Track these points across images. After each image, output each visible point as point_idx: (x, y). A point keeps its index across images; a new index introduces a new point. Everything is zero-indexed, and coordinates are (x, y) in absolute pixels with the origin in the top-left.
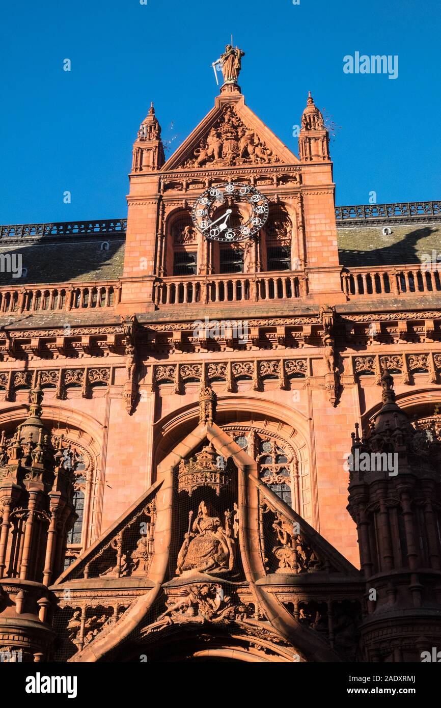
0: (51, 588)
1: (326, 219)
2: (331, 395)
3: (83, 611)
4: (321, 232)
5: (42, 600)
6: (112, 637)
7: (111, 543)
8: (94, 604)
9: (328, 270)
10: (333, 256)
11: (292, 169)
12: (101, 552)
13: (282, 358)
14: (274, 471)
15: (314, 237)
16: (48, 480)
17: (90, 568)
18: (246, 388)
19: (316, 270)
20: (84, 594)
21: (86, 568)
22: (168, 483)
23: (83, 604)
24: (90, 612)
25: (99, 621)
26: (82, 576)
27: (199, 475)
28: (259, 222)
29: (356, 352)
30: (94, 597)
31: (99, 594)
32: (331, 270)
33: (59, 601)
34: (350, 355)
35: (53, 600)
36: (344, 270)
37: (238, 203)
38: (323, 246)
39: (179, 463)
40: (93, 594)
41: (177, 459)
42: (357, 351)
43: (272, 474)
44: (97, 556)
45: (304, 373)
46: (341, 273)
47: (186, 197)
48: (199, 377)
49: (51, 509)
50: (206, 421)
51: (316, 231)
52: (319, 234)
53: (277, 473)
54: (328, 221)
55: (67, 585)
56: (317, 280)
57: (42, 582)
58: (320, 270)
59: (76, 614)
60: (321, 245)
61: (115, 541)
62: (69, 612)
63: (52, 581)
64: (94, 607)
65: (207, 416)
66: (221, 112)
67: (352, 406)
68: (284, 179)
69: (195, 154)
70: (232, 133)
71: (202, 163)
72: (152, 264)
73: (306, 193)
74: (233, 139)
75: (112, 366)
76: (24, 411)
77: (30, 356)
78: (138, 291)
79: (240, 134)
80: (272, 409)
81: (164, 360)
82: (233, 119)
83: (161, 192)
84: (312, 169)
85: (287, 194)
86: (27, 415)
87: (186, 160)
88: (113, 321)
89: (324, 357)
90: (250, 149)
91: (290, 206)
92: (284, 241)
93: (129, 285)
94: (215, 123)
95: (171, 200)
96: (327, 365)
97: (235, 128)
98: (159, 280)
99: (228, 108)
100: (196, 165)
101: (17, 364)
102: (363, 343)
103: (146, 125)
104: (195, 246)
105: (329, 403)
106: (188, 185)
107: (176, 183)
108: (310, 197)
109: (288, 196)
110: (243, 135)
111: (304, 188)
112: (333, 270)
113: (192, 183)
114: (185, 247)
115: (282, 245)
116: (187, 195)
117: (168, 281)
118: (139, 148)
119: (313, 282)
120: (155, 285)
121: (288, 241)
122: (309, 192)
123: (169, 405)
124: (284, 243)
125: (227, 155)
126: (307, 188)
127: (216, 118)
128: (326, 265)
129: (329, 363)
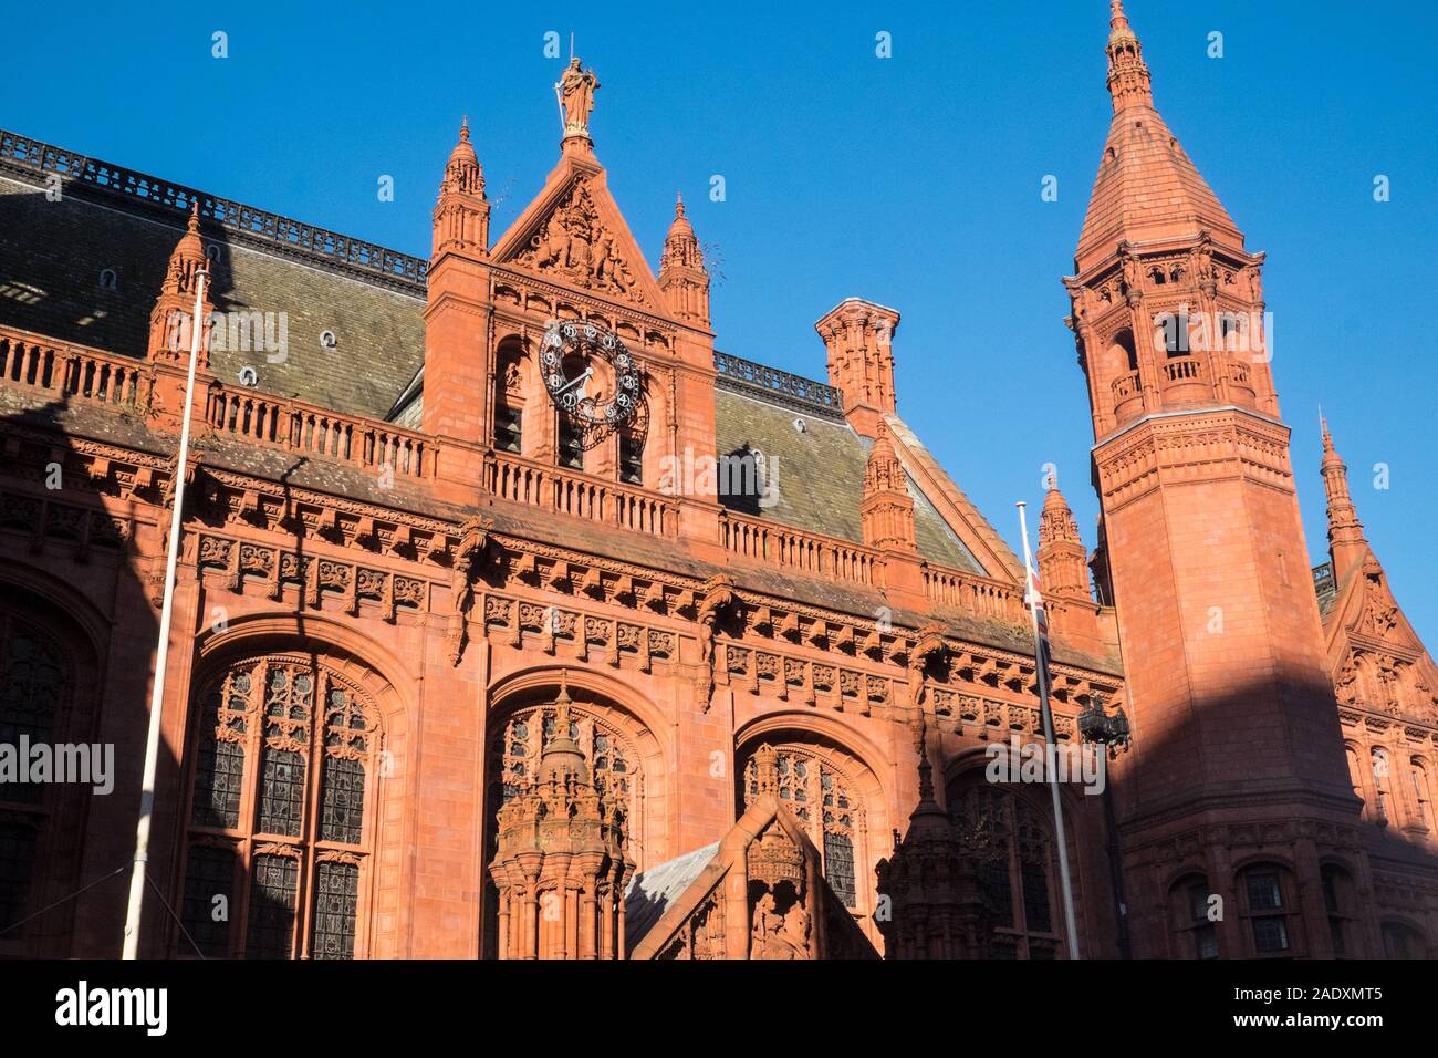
1: (705, 423)
2: (703, 696)
4: (699, 442)
9: (705, 507)
11: (665, 325)
13: (647, 626)
15: (689, 447)
18: (600, 658)
19: (693, 503)
28: (627, 403)
29: (730, 638)
32: (709, 508)
34: (726, 643)
36: (724, 513)
37: (593, 356)
42: (733, 638)
45: (669, 654)
46: (719, 515)
47: (528, 321)
48: (541, 627)
51: (693, 440)
54: (706, 428)
56: (691, 517)
58: (697, 504)
66: (572, 183)
67: (724, 715)
68: (652, 336)
69: (533, 243)
70: (584, 227)
71: (543, 265)
72: (481, 423)
73: (683, 372)
74: (585, 239)
75: (428, 581)
76: (294, 621)
77: (309, 532)
78: (463, 464)
79: (595, 234)
80: (628, 697)
81: (500, 590)
82: (585, 202)
83: (492, 298)
84: (690, 336)
85: (657, 364)
86: (296, 628)
87: (521, 251)
88: (446, 514)
89: (699, 639)
90: (607, 266)
91: (657, 384)
92: (637, 431)
93: (450, 449)
94: (562, 199)
95: (506, 319)
96: (702, 652)
97: (587, 218)
98: (491, 454)
99: (579, 180)
100: (535, 265)
101: (289, 541)
102: (740, 629)
103: (466, 162)
104: (522, 401)
105: (698, 707)
106: (528, 298)
107: (511, 290)
108: (687, 381)
109: (658, 368)
110: (599, 237)
111: (681, 365)
112: (712, 509)
113: (533, 298)
114: (509, 397)
115: (634, 437)
116: (526, 317)
117: (502, 458)
118: (461, 206)
119: (686, 519)
120: (486, 461)
121: (642, 434)
122: (686, 373)
123: (501, 661)
124: (637, 435)
125: (579, 265)
126: (685, 366)
127: (564, 192)
128: (702, 497)
129: (705, 652)
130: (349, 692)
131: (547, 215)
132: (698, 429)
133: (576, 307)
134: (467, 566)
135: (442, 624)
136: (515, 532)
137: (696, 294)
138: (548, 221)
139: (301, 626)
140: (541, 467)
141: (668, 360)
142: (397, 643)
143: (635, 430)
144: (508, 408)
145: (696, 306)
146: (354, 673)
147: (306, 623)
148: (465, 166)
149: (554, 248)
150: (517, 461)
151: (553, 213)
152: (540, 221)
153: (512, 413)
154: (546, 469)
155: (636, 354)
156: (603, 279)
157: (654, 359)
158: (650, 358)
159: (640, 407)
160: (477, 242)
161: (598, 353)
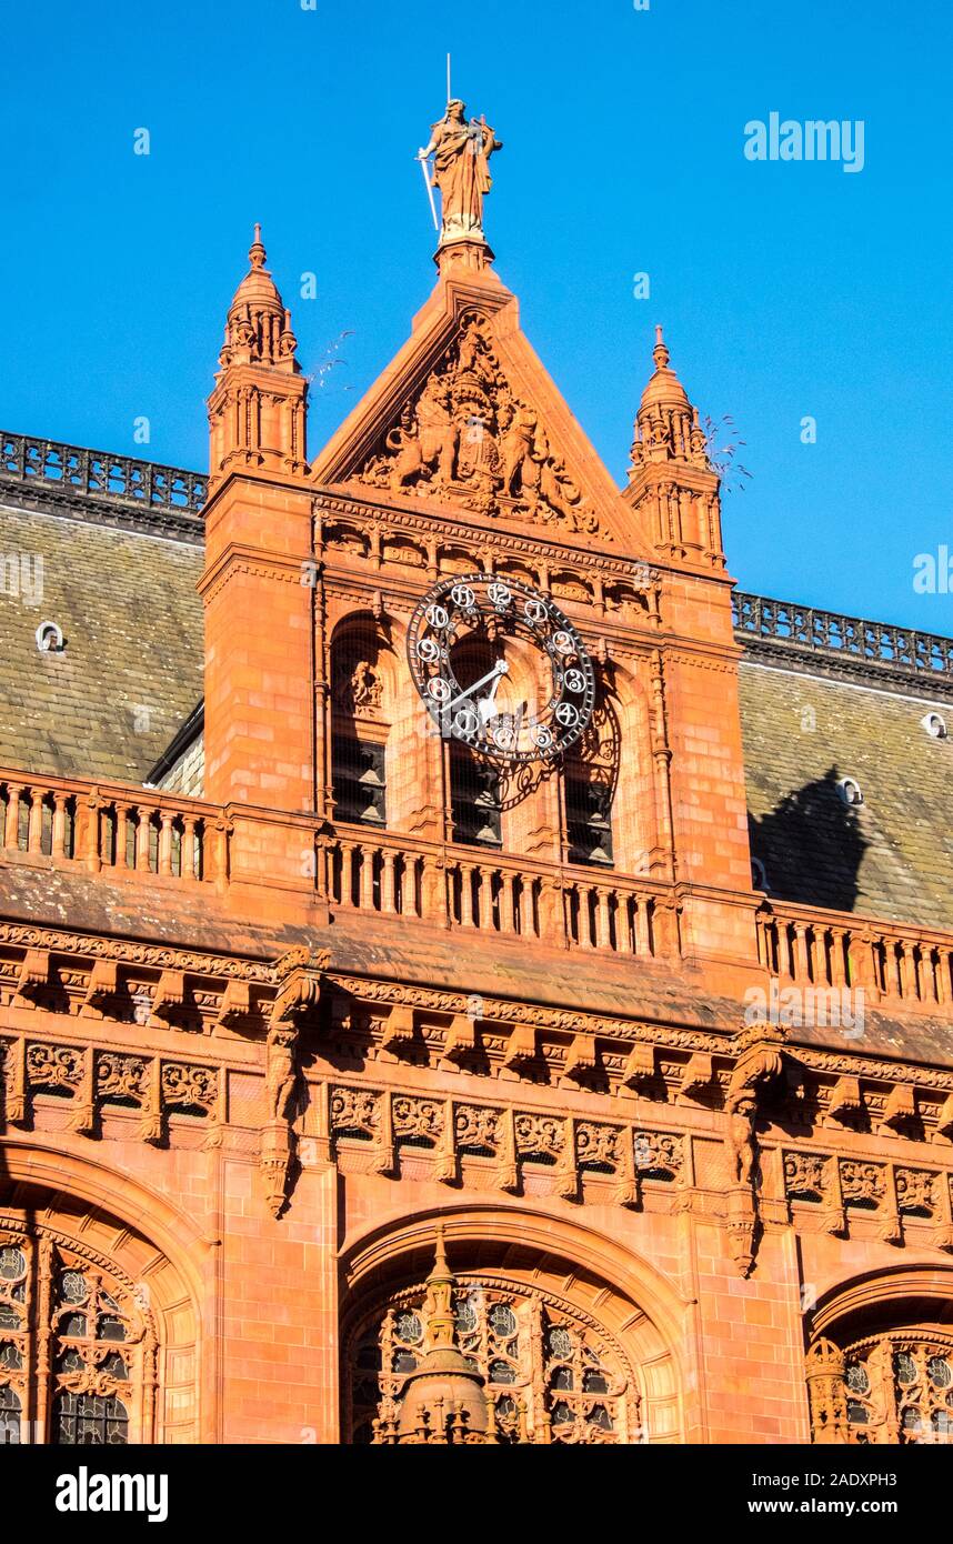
1: (721, 745)
2: (741, 1247)
4: (713, 781)
9: (730, 897)
10: (740, 859)
13: (630, 1124)
14: (581, 1411)
15: (694, 791)
18: (545, 1188)
19: (705, 893)
28: (573, 719)
29: (788, 1137)
32: (738, 899)
34: (780, 1146)
36: (766, 908)
37: (508, 638)
38: (715, 824)
42: (794, 1136)
45: (675, 1172)
46: (757, 912)
47: (383, 584)
48: (434, 1138)
51: (701, 778)
52: (705, 787)
54: (726, 753)
56: (705, 919)
58: (712, 895)
60: (710, 820)
66: (456, 328)
67: (782, 1280)
68: (617, 593)
69: (389, 443)
70: (481, 404)
71: (410, 480)
72: (307, 774)
73: (676, 654)
74: (485, 426)
75: (223, 1066)
78: (277, 850)
79: (502, 416)
81: (355, 1075)
82: (483, 360)
83: (318, 549)
84: (688, 586)
85: (627, 643)
87: (367, 459)
88: (247, 944)
89: (728, 1143)
90: (529, 472)
91: (631, 679)
92: (599, 767)
93: (253, 827)
94: (439, 358)
95: (345, 584)
97: (487, 387)
98: (327, 830)
99: (469, 320)
100: (394, 481)
102: (806, 1119)
103: (261, 309)
104: (382, 730)
105: (732, 1266)
106: (383, 543)
107: (352, 531)
108: (685, 670)
109: (630, 650)
110: (511, 420)
111: (672, 641)
112: (743, 900)
113: (392, 543)
114: (358, 725)
115: (593, 778)
116: (381, 578)
117: (348, 835)
118: (255, 388)
119: (695, 923)
120: (319, 843)
121: (609, 772)
122: (684, 656)
123: (362, 1203)
124: (599, 774)
125: (476, 476)
126: (679, 643)
127: (443, 346)
128: (721, 880)
129: (740, 1165)
130: (92, 1273)
131: (412, 389)
132: (709, 757)
133: (472, 552)
134: (291, 1036)
135: (250, 1142)
136: (373, 968)
137: (696, 508)
138: (416, 400)
140: (420, 847)
141: (648, 634)
142: (171, 1181)
143: (595, 766)
144: (358, 744)
145: (697, 532)
146: (100, 1238)
147: (9, 1155)
148: (259, 314)
149: (429, 448)
150: (375, 839)
151: (425, 384)
152: (401, 399)
153: (366, 752)
154: (431, 849)
155: (587, 627)
156: (521, 496)
157: (621, 634)
158: (614, 633)
159: (602, 724)
160: (285, 448)
161: (518, 632)
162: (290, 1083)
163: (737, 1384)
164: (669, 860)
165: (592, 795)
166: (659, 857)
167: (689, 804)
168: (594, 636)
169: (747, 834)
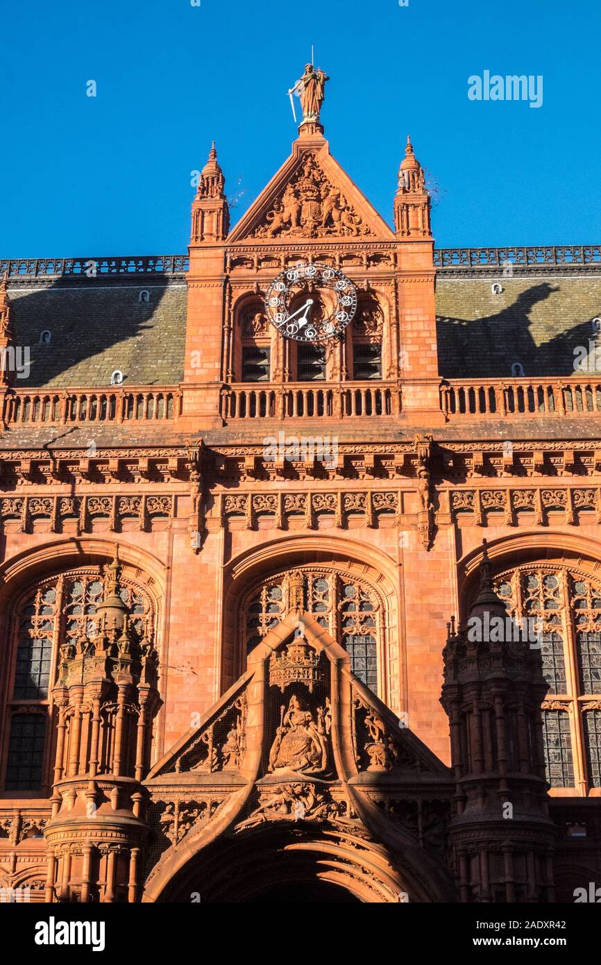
0: (143, 783)
1: (424, 314)
2: (426, 537)
3: (176, 806)
4: (418, 331)
5: (136, 796)
6: (207, 833)
7: (202, 737)
8: (187, 799)
9: (425, 382)
10: (432, 364)
11: (385, 246)
12: (192, 746)
13: (369, 491)
14: (358, 620)
15: (409, 338)
16: (136, 670)
17: (181, 763)
18: (329, 524)
19: (412, 382)
20: (177, 789)
21: (178, 762)
22: (259, 676)
23: (177, 798)
24: (183, 806)
25: (192, 815)
26: (173, 770)
27: (292, 671)
28: (345, 318)
29: (453, 485)
30: (187, 793)
31: (192, 789)
32: (428, 382)
33: (151, 796)
34: (449, 489)
35: (146, 794)
36: (444, 383)
38: (419, 350)
39: (270, 656)
40: (186, 789)
41: (269, 651)
42: (455, 484)
43: (355, 623)
44: (188, 750)
45: (394, 508)
46: (440, 386)
47: (257, 278)
49: (140, 702)
50: (297, 609)
51: (412, 331)
52: (415, 335)
53: (362, 623)
54: (426, 319)
55: (159, 780)
56: (412, 394)
57: (134, 778)
58: (415, 382)
59: (168, 808)
60: (417, 349)
61: (206, 736)
62: (161, 806)
63: (143, 777)
64: (187, 802)
65: (299, 603)
66: (299, 162)
67: (447, 550)
68: (376, 258)
69: (268, 218)
70: (313, 192)
71: (276, 232)
72: (218, 366)
73: (402, 279)
74: (314, 200)
75: (173, 494)
76: (74, 545)
77: (78, 479)
78: (202, 400)
79: (323, 193)
80: (356, 551)
81: (234, 489)
83: (228, 270)
84: (412, 247)
85: (379, 279)
86: (76, 550)
87: (257, 226)
88: (175, 441)
89: (418, 491)
90: (335, 214)
91: (382, 294)
92: (374, 336)
93: (191, 392)
95: (240, 282)
96: (421, 501)
97: (317, 184)
98: (226, 387)
99: (307, 157)
100: (269, 234)
101: (63, 489)
102: (462, 475)
103: (207, 176)
104: (268, 340)
105: (422, 546)
107: (246, 259)
108: (407, 285)
109: (380, 282)
110: (327, 195)
111: (399, 274)
112: (431, 382)
113: (264, 260)
114: (256, 341)
115: (371, 342)
116: (259, 276)
117: (237, 388)
118: (200, 209)
119: (407, 396)
120: (222, 394)
121: (379, 338)
122: (406, 279)
123: (240, 542)
124: (374, 340)
125: (307, 223)
126: (402, 274)
127: (293, 171)
128: (422, 375)
129: (423, 499)
132: (418, 321)
133: (302, 255)
134: (198, 477)
135: (184, 524)
137: (417, 212)
139: (79, 547)
140: (270, 387)
141: (388, 273)
143: (372, 336)
144: (257, 349)
145: (417, 223)
147: (82, 544)
148: (207, 179)
149: (286, 216)
151: (285, 189)
153: (262, 351)
155: (357, 276)
156: (335, 226)
157: (374, 276)
158: (371, 276)
159: (378, 317)
160: (214, 232)
161: (324, 286)
162: (199, 497)
163: (422, 599)
164: (396, 371)
165: (372, 349)
166: (392, 370)
167: (406, 344)
168: (361, 280)
169: (436, 353)
